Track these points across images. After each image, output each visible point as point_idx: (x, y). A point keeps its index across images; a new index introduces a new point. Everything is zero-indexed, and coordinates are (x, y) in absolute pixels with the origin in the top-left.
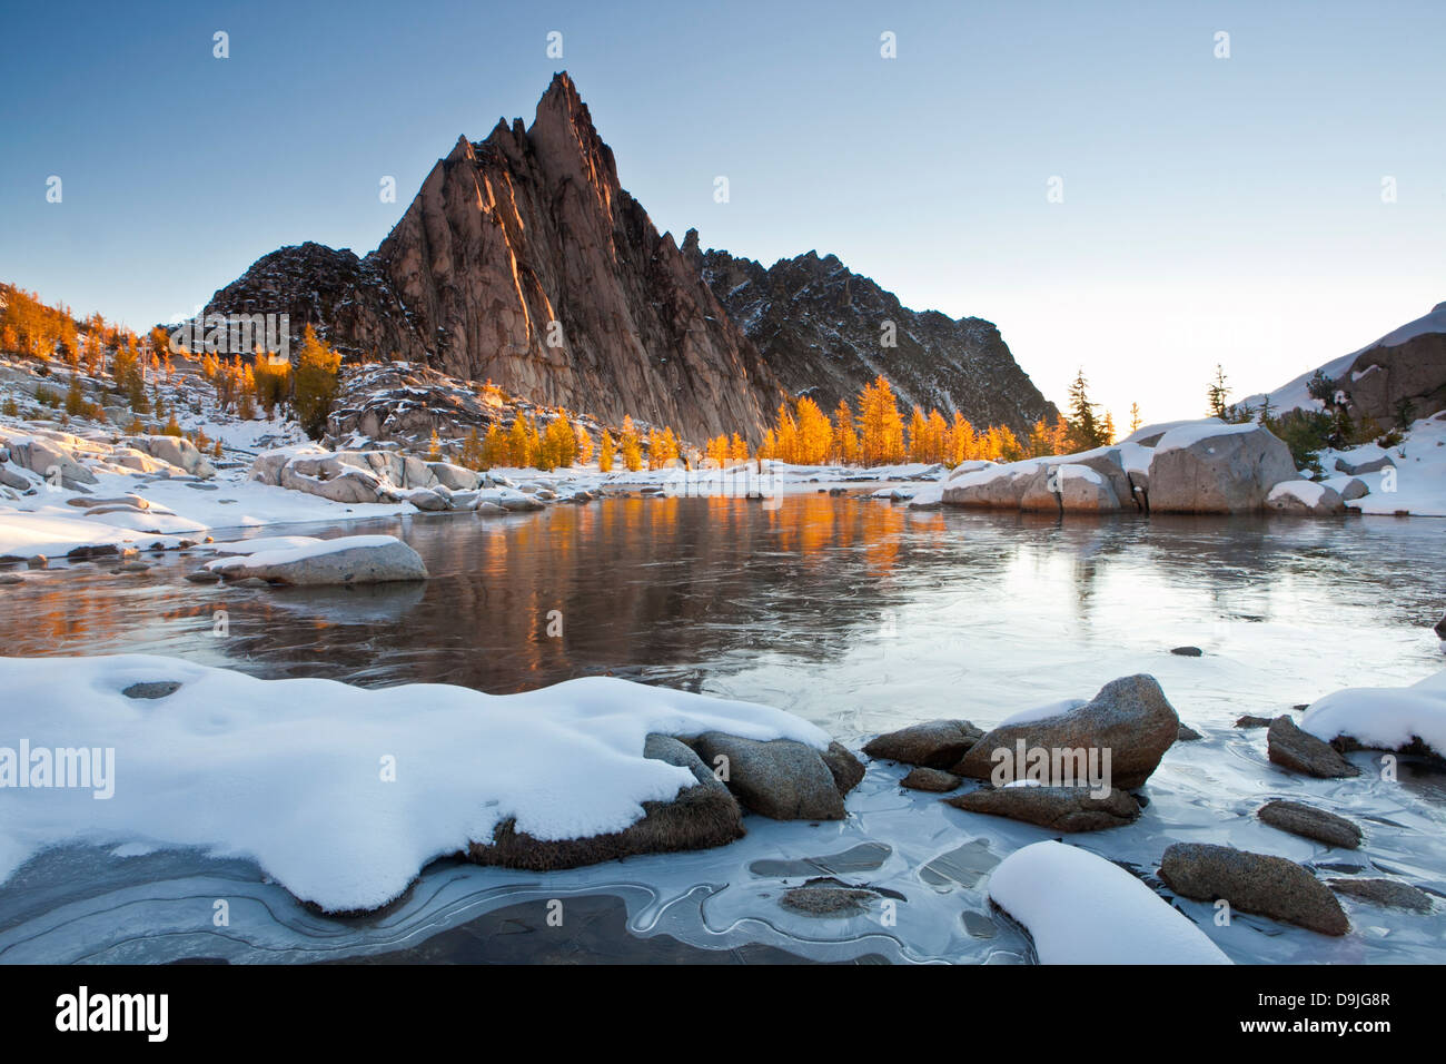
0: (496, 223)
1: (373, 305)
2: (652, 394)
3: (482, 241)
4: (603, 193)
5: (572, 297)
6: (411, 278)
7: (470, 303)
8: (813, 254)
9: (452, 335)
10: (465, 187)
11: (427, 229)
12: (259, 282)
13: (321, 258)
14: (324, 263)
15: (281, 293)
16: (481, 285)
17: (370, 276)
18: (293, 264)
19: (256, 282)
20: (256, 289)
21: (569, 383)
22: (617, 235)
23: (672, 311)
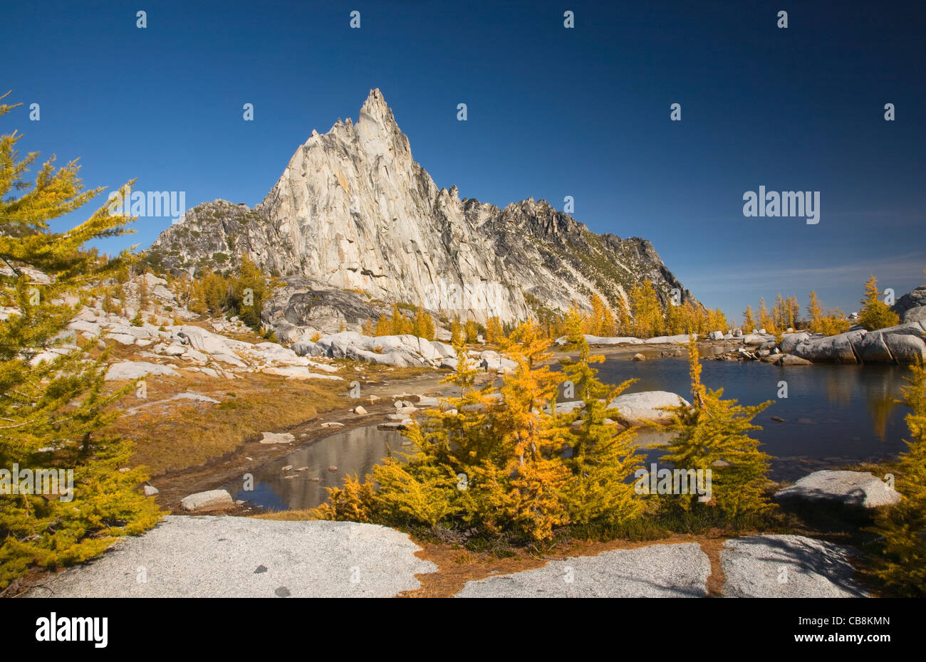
1: (260, 238)
3: (328, 197)
5: (384, 231)
6: (283, 221)
7: (321, 236)
9: (310, 257)
11: (292, 189)
12: (189, 226)
13: (227, 210)
14: (228, 213)
15: (202, 232)
16: (327, 224)
17: (258, 220)
18: (208, 214)
19: (187, 226)
20: (187, 230)
21: (385, 286)
22: (412, 191)
23: (448, 238)
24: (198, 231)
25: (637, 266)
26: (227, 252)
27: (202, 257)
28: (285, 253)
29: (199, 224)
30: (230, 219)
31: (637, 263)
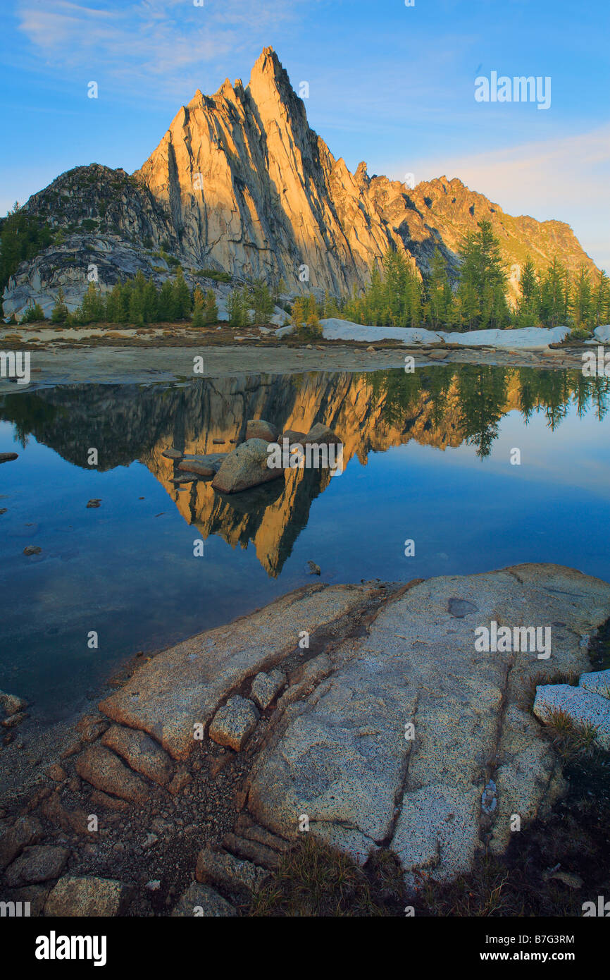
0: (220, 151)
1: (135, 205)
2: (327, 269)
3: (211, 163)
5: (274, 202)
6: (161, 188)
8: (444, 178)
9: (189, 226)
12: (59, 190)
13: (101, 174)
14: (103, 177)
15: (73, 197)
16: (209, 192)
18: (82, 178)
19: (57, 190)
20: (57, 195)
21: (269, 260)
23: (342, 212)
24: (68, 195)
25: (554, 251)
26: (98, 219)
27: (70, 223)
28: (161, 222)
29: (70, 189)
30: (103, 185)
31: (553, 247)
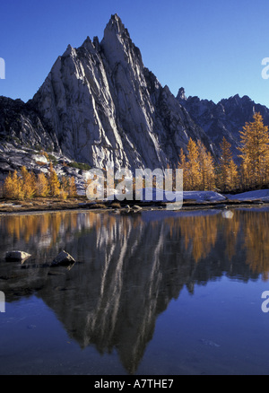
0: (86, 84)
3: (79, 92)
4: (135, 69)
5: (122, 117)
6: (47, 110)
7: (74, 121)
8: (237, 96)
9: (65, 136)
10: (71, 68)
11: (54, 88)
13: (6, 103)
14: (8, 105)
16: (78, 112)
17: (29, 110)
22: (142, 88)
23: (168, 122)
30: (8, 110)
